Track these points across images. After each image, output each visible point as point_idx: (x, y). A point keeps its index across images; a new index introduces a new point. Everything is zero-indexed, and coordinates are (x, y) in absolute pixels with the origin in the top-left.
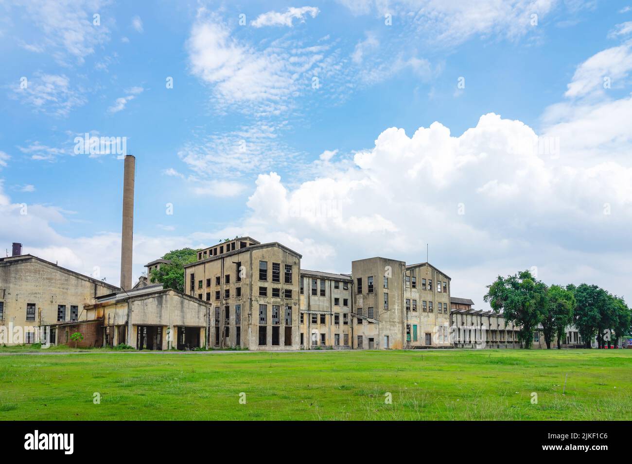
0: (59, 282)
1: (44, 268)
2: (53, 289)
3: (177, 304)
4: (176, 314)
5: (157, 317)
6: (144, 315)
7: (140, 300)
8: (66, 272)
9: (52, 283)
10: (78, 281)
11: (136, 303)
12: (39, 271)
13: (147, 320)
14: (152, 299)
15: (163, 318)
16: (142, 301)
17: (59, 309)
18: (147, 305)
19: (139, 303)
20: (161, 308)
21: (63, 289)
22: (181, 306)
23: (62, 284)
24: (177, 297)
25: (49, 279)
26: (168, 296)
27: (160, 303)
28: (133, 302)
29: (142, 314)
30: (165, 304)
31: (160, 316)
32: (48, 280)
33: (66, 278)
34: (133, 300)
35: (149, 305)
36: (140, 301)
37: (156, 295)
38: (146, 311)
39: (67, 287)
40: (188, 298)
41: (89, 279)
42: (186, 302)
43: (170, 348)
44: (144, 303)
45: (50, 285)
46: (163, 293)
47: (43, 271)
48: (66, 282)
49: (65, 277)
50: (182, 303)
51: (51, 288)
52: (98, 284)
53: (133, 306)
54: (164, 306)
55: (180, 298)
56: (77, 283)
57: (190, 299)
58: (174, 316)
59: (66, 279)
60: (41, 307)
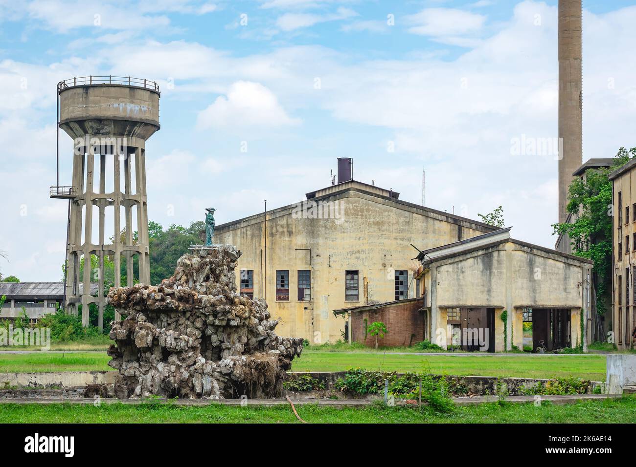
0: (395, 227)
1: (369, 205)
2: (385, 241)
3: (520, 267)
4: (520, 284)
5: (483, 292)
6: (458, 290)
7: (451, 264)
8: (406, 208)
9: (383, 231)
10: (427, 222)
11: (444, 268)
12: (362, 211)
13: (464, 297)
14: (471, 260)
15: (493, 294)
16: (455, 265)
17: (397, 278)
18: (463, 272)
19: (449, 268)
20: (490, 275)
21: (402, 239)
22: (528, 269)
23: (401, 231)
24: (520, 253)
25: (379, 224)
26: (502, 253)
27: (488, 266)
28: (437, 267)
29: (455, 288)
30: (497, 268)
31: (489, 291)
32: (377, 227)
33: (407, 220)
34: (438, 264)
35: (468, 272)
36: (451, 266)
37: (480, 253)
38: (462, 282)
39: (409, 235)
40: (543, 254)
41: (447, 217)
42: (538, 260)
43: (509, 348)
44: (457, 268)
45: (379, 234)
46: (492, 247)
47: (368, 210)
48: (406, 227)
49: (406, 217)
50: (531, 264)
51: (382, 240)
52: (465, 224)
53: (439, 275)
54: (495, 271)
55: (526, 255)
56: (426, 227)
57: (547, 255)
58: (516, 289)
59: (406, 222)
60: (368, 276)
